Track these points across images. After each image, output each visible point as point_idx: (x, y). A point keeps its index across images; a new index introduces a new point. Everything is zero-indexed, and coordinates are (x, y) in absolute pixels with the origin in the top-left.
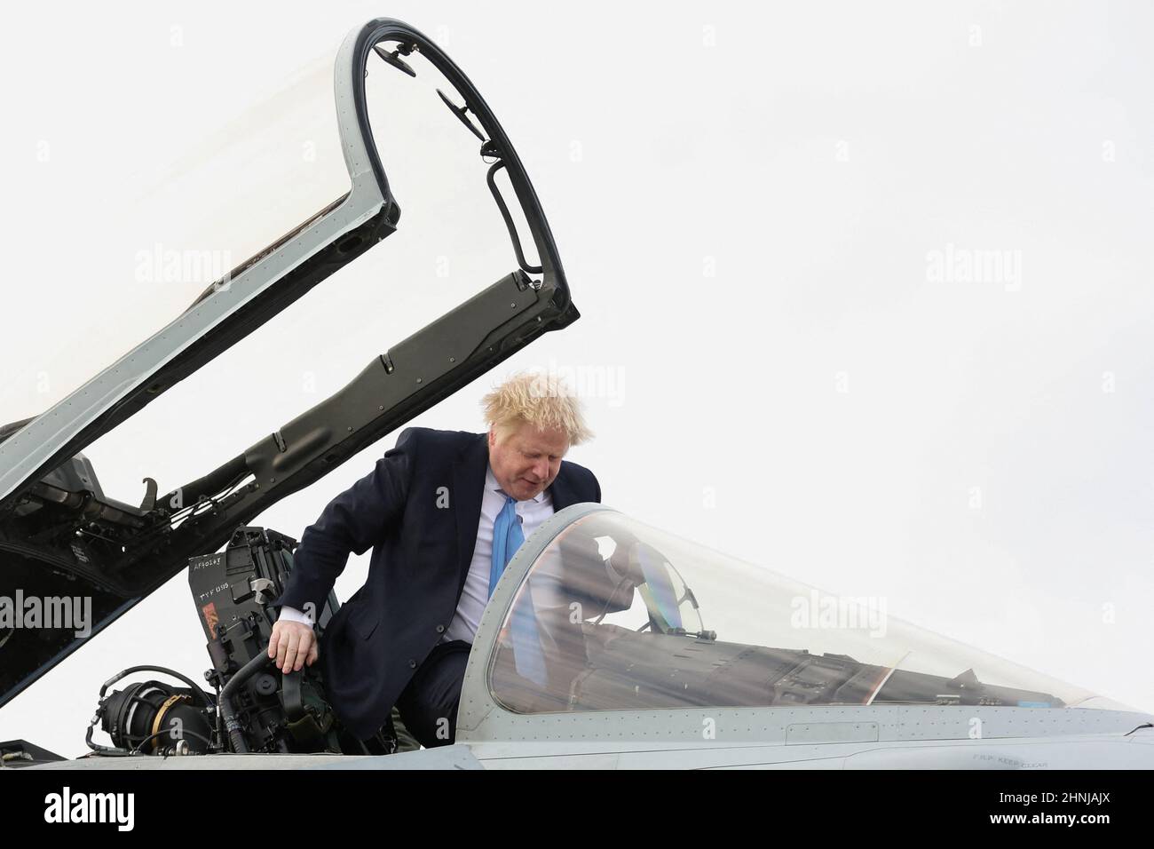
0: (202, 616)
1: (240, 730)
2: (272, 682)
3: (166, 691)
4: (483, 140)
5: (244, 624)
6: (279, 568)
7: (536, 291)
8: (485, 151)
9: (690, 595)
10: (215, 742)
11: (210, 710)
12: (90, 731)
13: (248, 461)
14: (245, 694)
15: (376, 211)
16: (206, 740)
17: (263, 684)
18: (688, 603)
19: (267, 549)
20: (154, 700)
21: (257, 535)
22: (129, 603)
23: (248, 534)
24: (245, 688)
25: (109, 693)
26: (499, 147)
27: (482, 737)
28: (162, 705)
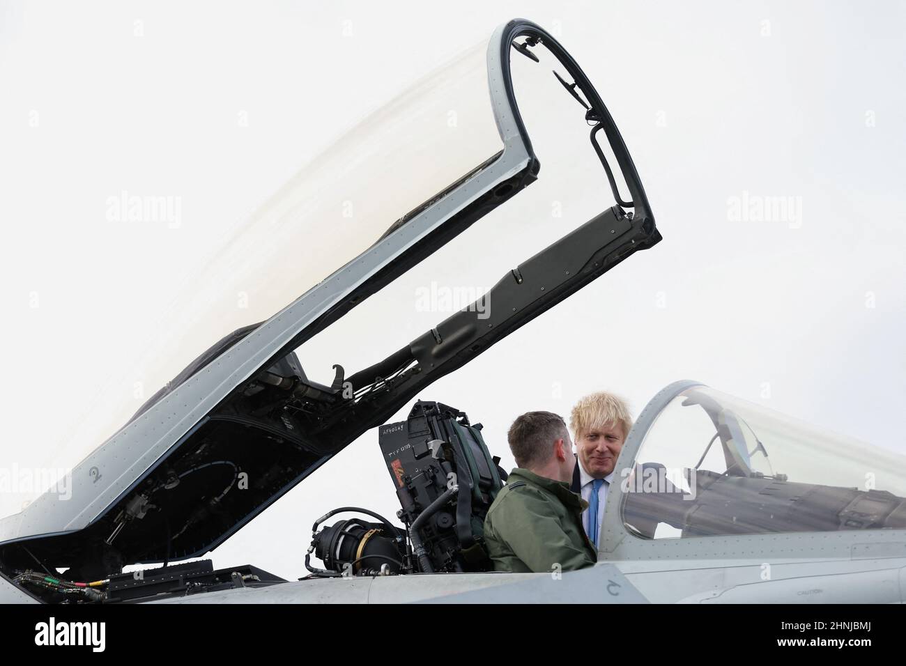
0: (391, 469)
1: (426, 555)
2: (448, 516)
3: (364, 526)
4: (587, 108)
5: (424, 474)
6: (450, 433)
7: (630, 220)
8: (589, 117)
9: (761, 447)
10: (406, 565)
11: (399, 540)
12: (308, 558)
13: (413, 350)
14: (428, 527)
15: (523, 165)
16: (399, 563)
17: (443, 520)
18: (760, 453)
19: (439, 418)
20: (356, 533)
21: (431, 407)
22: (323, 459)
23: (424, 407)
24: (428, 524)
25: (320, 528)
26: (599, 114)
27: (619, 558)
28: (363, 537)
